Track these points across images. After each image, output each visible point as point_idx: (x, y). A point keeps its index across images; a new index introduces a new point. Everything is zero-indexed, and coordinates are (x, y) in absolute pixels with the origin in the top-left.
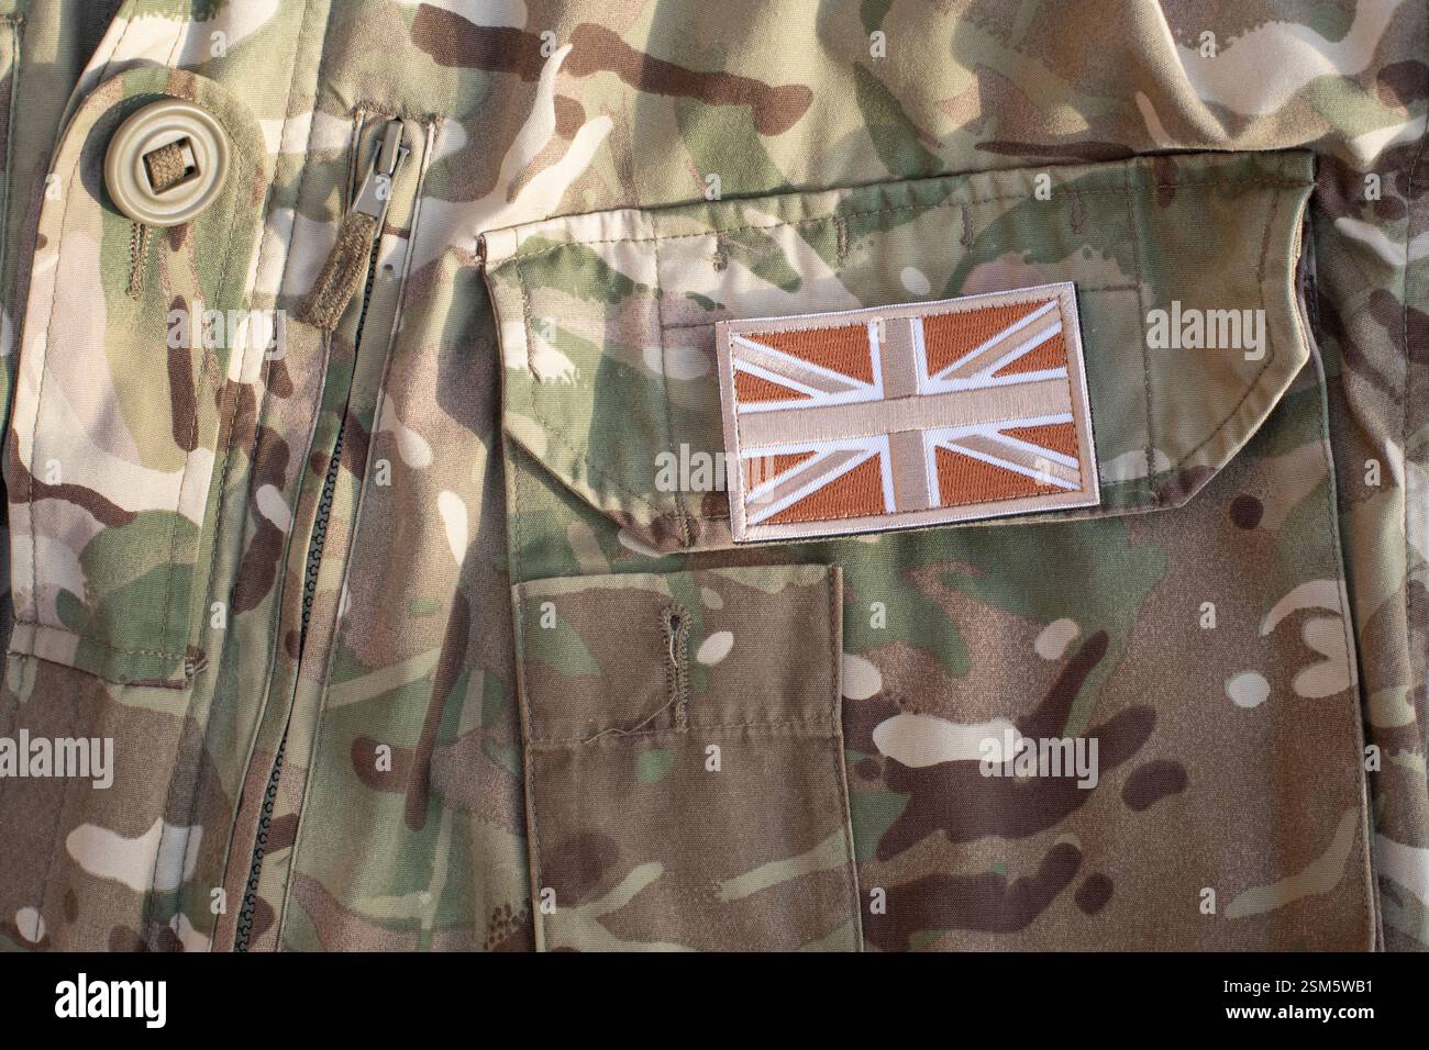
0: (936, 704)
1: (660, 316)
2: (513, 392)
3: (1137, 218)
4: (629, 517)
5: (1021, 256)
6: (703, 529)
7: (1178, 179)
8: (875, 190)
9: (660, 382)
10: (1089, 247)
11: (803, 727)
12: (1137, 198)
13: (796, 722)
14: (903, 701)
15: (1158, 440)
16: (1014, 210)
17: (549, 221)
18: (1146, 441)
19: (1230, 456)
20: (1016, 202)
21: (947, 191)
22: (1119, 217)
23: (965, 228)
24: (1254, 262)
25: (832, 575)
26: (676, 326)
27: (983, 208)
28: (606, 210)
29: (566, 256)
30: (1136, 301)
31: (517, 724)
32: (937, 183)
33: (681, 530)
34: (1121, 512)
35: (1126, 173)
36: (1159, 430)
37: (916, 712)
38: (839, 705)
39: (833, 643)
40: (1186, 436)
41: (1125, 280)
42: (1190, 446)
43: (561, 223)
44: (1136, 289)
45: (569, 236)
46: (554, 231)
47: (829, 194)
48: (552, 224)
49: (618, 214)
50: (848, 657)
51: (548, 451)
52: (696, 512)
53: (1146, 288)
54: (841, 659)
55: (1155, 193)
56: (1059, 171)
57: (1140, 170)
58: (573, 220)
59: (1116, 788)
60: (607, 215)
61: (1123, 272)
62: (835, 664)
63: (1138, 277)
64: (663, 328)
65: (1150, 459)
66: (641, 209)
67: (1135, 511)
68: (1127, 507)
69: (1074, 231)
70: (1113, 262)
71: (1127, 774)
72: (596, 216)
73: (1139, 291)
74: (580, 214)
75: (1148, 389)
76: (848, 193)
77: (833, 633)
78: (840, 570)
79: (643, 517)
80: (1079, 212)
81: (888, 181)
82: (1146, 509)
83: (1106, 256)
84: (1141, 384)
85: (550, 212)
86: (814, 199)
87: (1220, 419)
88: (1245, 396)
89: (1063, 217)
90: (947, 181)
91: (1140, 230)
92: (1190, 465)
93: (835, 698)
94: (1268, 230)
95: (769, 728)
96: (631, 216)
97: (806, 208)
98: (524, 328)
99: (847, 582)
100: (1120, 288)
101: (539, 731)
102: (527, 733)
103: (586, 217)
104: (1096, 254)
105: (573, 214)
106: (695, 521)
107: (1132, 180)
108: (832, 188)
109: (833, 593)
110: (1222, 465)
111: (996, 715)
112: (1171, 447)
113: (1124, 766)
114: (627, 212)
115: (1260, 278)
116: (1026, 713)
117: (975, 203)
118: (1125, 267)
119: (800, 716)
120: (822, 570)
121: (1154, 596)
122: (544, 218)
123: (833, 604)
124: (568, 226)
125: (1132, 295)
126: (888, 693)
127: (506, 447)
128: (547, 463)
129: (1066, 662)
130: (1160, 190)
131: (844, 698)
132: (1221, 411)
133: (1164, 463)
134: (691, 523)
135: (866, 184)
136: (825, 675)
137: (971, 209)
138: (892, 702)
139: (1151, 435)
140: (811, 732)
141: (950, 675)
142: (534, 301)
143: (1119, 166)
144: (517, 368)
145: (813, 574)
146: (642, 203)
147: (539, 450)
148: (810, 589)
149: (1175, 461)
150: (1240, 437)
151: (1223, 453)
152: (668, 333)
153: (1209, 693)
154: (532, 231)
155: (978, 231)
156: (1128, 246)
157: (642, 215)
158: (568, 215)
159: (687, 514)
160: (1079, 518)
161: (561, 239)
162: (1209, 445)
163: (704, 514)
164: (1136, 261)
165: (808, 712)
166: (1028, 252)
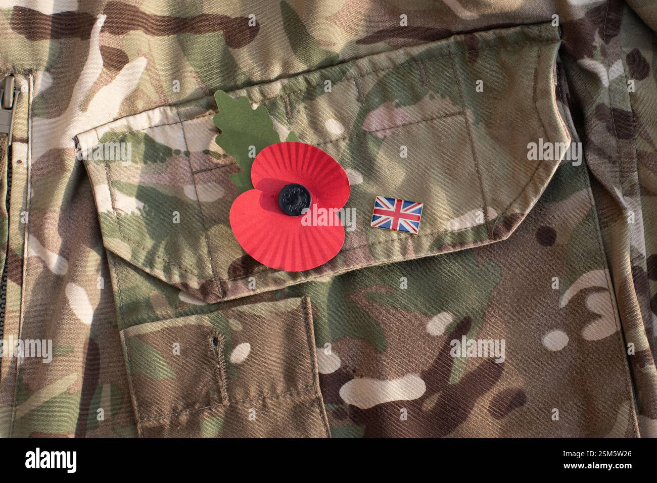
0: (370, 370)
1: (190, 166)
2: (105, 227)
3: (458, 70)
4: (186, 286)
5: (393, 104)
6: (230, 286)
7: (479, 46)
8: (301, 79)
9: (196, 205)
10: (432, 93)
11: (298, 394)
12: (457, 60)
13: (293, 391)
14: (354, 371)
15: (488, 201)
16: (385, 76)
17: (116, 122)
18: (482, 203)
19: (532, 205)
20: (386, 72)
21: (344, 72)
22: (448, 73)
23: (358, 92)
24: (530, 92)
25: (304, 303)
26: (201, 171)
27: (367, 78)
28: (150, 110)
29: (129, 138)
30: (464, 122)
31: (132, 413)
32: (337, 69)
33: (217, 289)
34: (472, 246)
35: (449, 45)
36: (488, 195)
37: (361, 377)
38: (318, 378)
39: (310, 342)
40: (505, 197)
41: (457, 109)
42: (508, 202)
43: (124, 121)
44: (463, 113)
45: (130, 128)
46: (120, 126)
47: (274, 84)
48: (118, 123)
49: (157, 111)
50: (318, 349)
51: (132, 256)
52: (225, 277)
53: (468, 113)
54: (315, 351)
55: (467, 55)
56: (409, 49)
57: (457, 42)
58: (131, 119)
59: (485, 407)
60: (150, 112)
61: (454, 104)
62: (312, 355)
63: (463, 106)
64: (193, 173)
65: (485, 213)
66: (170, 105)
67: (480, 244)
68: (474, 242)
69: (422, 84)
70: (447, 100)
71: (491, 398)
72: (144, 114)
73: (465, 115)
74: (135, 114)
75: (478, 172)
76: (286, 81)
77: (309, 337)
78: (309, 299)
79: (194, 284)
80: (423, 72)
81: (308, 71)
82: (486, 243)
83: (442, 97)
84: (474, 169)
85: (115, 116)
86: (266, 87)
88: (536, 170)
89: (415, 77)
90: (343, 66)
91: (461, 78)
92: (509, 214)
93: (314, 375)
94: (536, 71)
95: (278, 397)
96: (165, 111)
97: (262, 93)
98: (108, 188)
99: (314, 306)
100: (454, 114)
101: (144, 415)
102: (137, 416)
103: (138, 116)
104: (437, 96)
105: (131, 115)
106: (225, 282)
107: (453, 49)
108: (277, 79)
109: (306, 313)
110: (527, 212)
111: (407, 372)
112: (496, 204)
113: (488, 394)
114: (162, 108)
115: (535, 100)
116: (426, 369)
117: (362, 76)
118: (454, 101)
119: (296, 387)
120: (299, 300)
121: (495, 293)
122: (112, 120)
123: (306, 319)
124: (128, 122)
125: (461, 118)
126: (345, 367)
127: (108, 254)
128: (132, 262)
129: (446, 336)
130: (470, 54)
131: (320, 374)
132: (523, 179)
133: (492, 215)
134: (223, 284)
136: (307, 362)
137: (360, 81)
138: (348, 372)
139: (484, 199)
140: (303, 397)
141: (376, 353)
142: (112, 170)
143: (445, 42)
144: (106, 212)
145: (294, 303)
146: (170, 101)
147: (127, 256)
148: (293, 313)
149: (500, 213)
150: (536, 193)
151: (527, 204)
152: (196, 176)
153: (532, 345)
154: (106, 129)
155: (366, 92)
156: (456, 89)
157: (171, 109)
158: (128, 116)
159: (220, 279)
160: (446, 252)
161: (125, 130)
162: (518, 201)
163: (230, 278)
164: (461, 97)
165: (301, 385)
166: (397, 101)
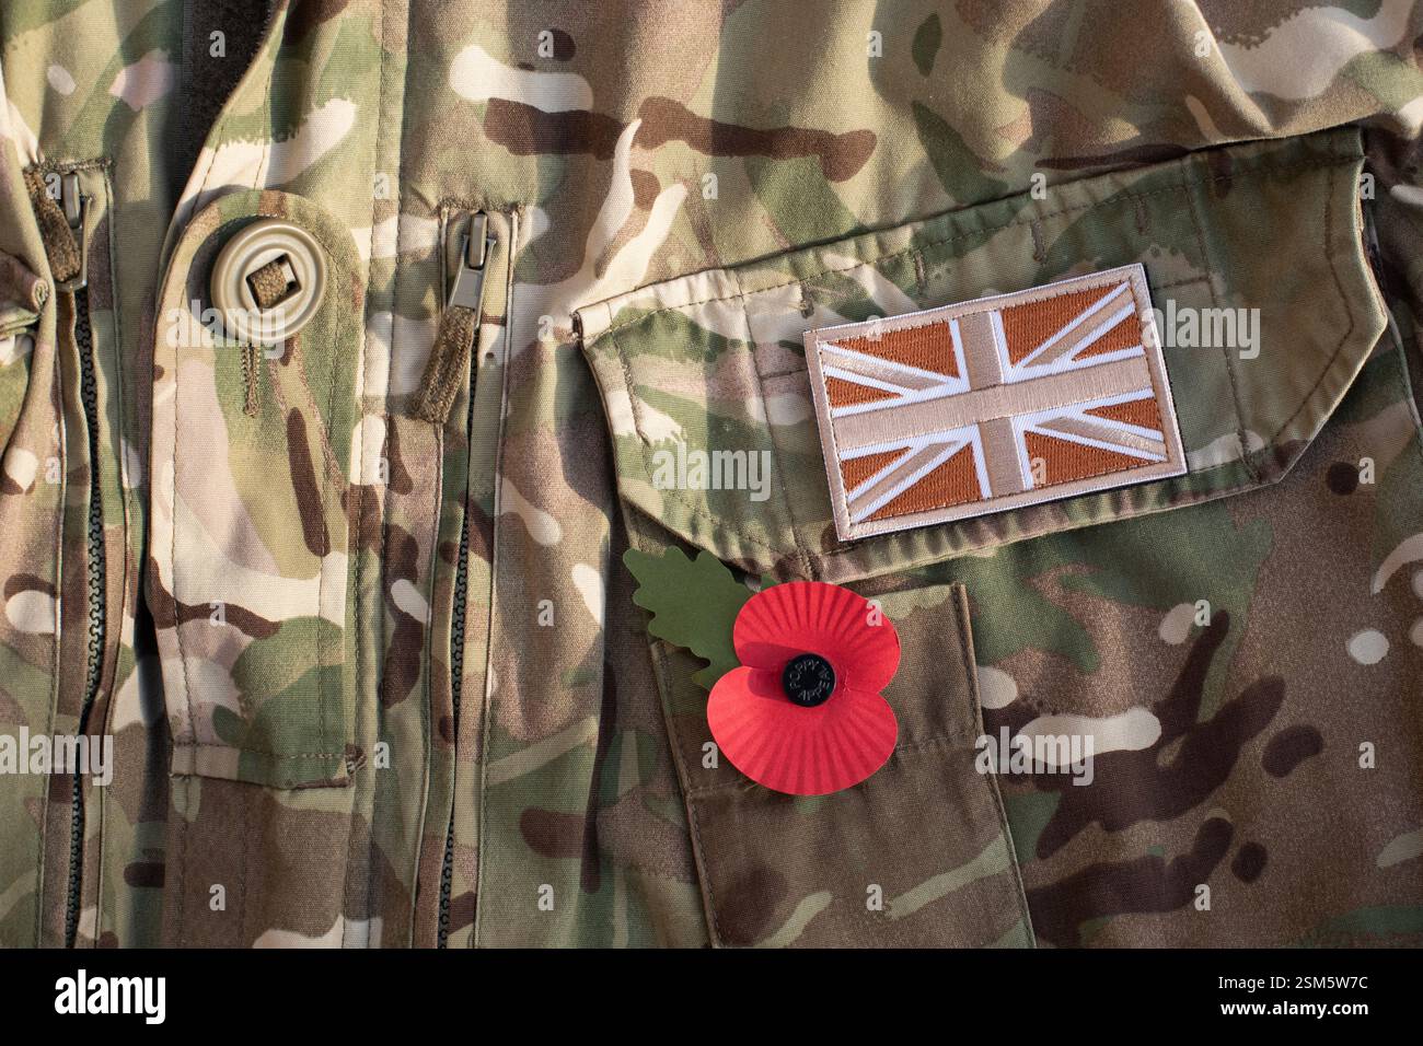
0: (1073, 702)
1: (756, 368)
2: (625, 459)
3: (1199, 210)
4: (752, 563)
5: (1093, 264)
6: (825, 565)
7: (1233, 169)
8: (945, 220)
9: (765, 431)
10: (1157, 246)
11: (949, 741)
12: (1196, 193)
13: (941, 738)
14: (1040, 704)
15: (1248, 421)
16: (1080, 219)
17: (639, 292)
18: (1237, 424)
19: (1319, 427)
20: (1081, 213)
21: (1014, 211)
22: (1182, 214)
23: (1036, 244)
24: (1320, 242)
25: (956, 593)
26: (774, 375)
27: (1050, 222)
28: (691, 274)
29: (658, 322)
30: (1208, 292)
31: (675, 778)
32: (1004, 205)
33: (805, 569)
34: (1223, 495)
35: (1182, 170)
36: (1248, 411)
37: (1055, 713)
38: (980, 716)
39: (966, 657)
40: (1275, 414)
41: (1196, 272)
42: (1280, 423)
43: (650, 291)
44: (1207, 279)
45: (659, 303)
46: (644, 300)
47: (901, 229)
48: (642, 294)
49: (703, 276)
50: (981, 669)
51: (665, 510)
52: (817, 549)
53: (1216, 278)
54: (975, 672)
55: (1213, 185)
56: (1118, 176)
57: (1196, 165)
58: (661, 287)
59: (1256, 758)
60: (692, 278)
61: (1192, 265)
62: (971, 679)
63: (1207, 268)
64: (761, 379)
65: (1244, 440)
66: (725, 268)
67: (1235, 491)
68: (1228, 488)
69: (1140, 234)
70: (1181, 258)
71: (1265, 744)
72: (683, 281)
73: (1209, 282)
74: (666, 281)
75: (1232, 374)
76: (920, 226)
77: (965, 648)
78: (963, 587)
79: (766, 560)
80: (1142, 213)
81: (956, 210)
82: (1247, 488)
83: (1173, 252)
84: (1224, 370)
85: (638, 283)
86: (889, 236)
87: (1305, 393)
88: (1327, 368)
89: (1128, 220)
90: (1013, 201)
91: (1203, 223)
92: (1283, 441)
93: (975, 710)
94: (1328, 208)
95: (916, 748)
96: (716, 276)
97: (881, 246)
98: (628, 396)
99: (971, 598)
100: (1192, 281)
101: (697, 780)
102: (686, 783)
103: (673, 283)
104: (1165, 252)
105: (660, 282)
106: (817, 557)
107: (1189, 176)
108: (904, 223)
109: (959, 611)
110: (1312, 437)
111: (1132, 704)
112: (1262, 426)
113: (1261, 735)
114: (711, 273)
115: (1329, 255)
116: (1161, 698)
117: (1043, 218)
118: (1192, 261)
119: (945, 732)
120: (946, 590)
121: (1266, 571)
122: (632, 289)
123: (960, 621)
124: (657, 294)
125: (1203, 286)
126: (1025, 698)
127: (626, 513)
128: (665, 522)
129: (1191, 645)
130: (1218, 183)
131: (983, 709)
132: (1305, 385)
133: (1257, 443)
134: (814, 561)
135: (938, 215)
136: (963, 689)
137: (1039, 225)
138: (1030, 706)
139: (1241, 417)
140: (956, 746)
141: (1082, 673)
142: (634, 369)
143: (1176, 165)
144: (626, 435)
145: (938, 594)
146: (725, 262)
147: (657, 511)
148: (937, 609)
149: (1268, 440)
150: (1326, 408)
151: (1311, 424)
152: (767, 383)
153: (1332, 655)
154: (623, 303)
155: (1049, 246)
156: (1194, 241)
157: (726, 274)
158: (655, 283)
159: (809, 552)
160: (1183, 506)
161: (652, 307)
162: (1296, 420)
163: (824, 551)
164: (1203, 254)
165: (952, 727)
166: (1099, 258)
